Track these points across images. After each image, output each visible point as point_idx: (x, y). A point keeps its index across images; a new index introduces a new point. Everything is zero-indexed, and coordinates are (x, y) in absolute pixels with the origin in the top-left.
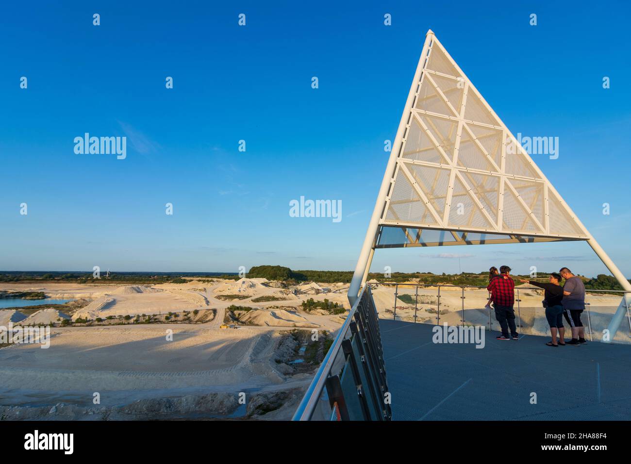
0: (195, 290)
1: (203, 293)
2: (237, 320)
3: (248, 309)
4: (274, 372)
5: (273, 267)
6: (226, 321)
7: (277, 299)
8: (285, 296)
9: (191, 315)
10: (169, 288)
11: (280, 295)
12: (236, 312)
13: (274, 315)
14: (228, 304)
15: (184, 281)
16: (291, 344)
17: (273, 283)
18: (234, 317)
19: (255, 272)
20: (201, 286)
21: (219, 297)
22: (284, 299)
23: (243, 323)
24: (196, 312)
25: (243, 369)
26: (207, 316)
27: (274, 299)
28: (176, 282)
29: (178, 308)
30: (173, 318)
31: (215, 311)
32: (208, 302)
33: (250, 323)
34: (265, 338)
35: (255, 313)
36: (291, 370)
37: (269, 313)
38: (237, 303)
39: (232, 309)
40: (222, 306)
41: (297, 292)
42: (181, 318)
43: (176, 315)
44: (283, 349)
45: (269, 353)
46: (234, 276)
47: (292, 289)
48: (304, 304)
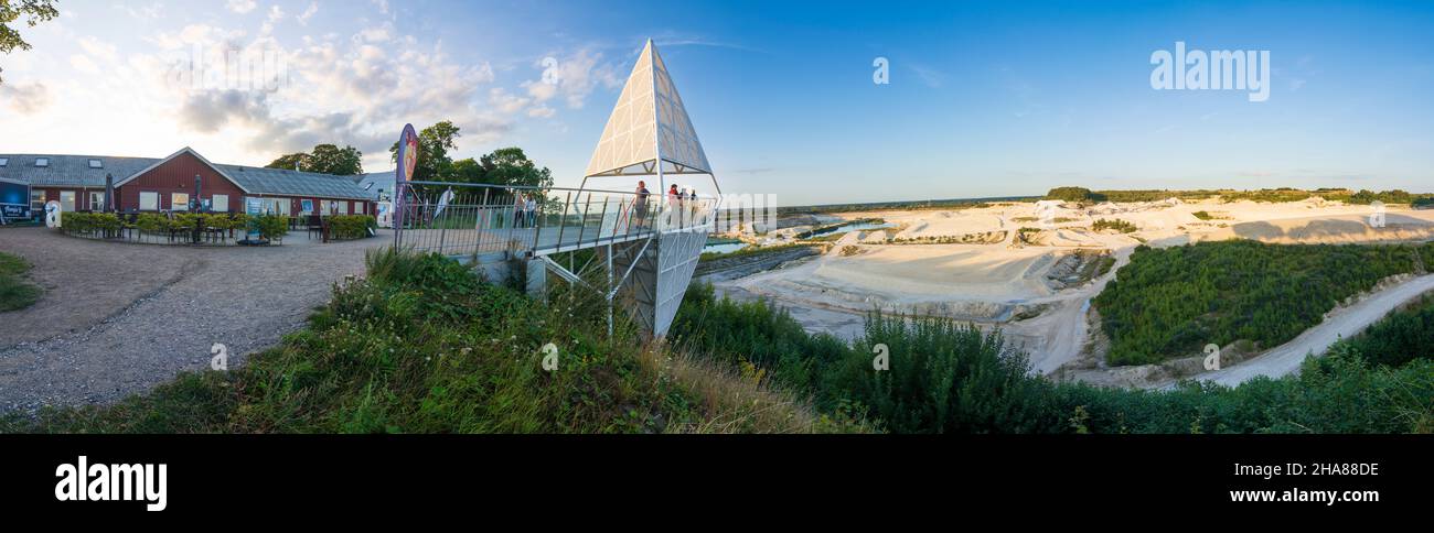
0: (994, 213)
1: (1001, 217)
2: (1026, 241)
3: (1037, 230)
4: (1043, 287)
5: (1071, 189)
6: (1015, 241)
7: (1069, 220)
8: (1079, 217)
9: (985, 237)
10: (973, 211)
11: (1074, 216)
12: (1026, 234)
13: (1061, 236)
14: (1021, 225)
15: (987, 206)
16: (1071, 262)
17: (1071, 204)
18: (1023, 238)
19: (1055, 194)
20: (1001, 209)
21: (1013, 220)
22: (1077, 220)
23: (1031, 243)
24: (989, 234)
25: (1015, 284)
26: (998, 237)
27: (1066, 220)
28: (980, 207)
29: (974, 231)
30: (969, 240)
31: (1006, 233)
32: (1002, 225)
33: (1038, 244)
34: (1047, 258)
35: (1042, 234)
36: (1062, 285)
37: (1056, 233)
38: (1028, 225)
39: (1022, 231)
40: (1013, 229)
41: (1090, 213)
42: (976, 239)
43: (972, 237)
44: (1061, 267)
45: (1045, 270)
46: (1034, 199)
47: (1087, 210)
48: (1095, 225)
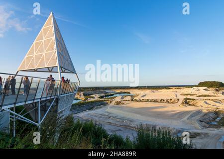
0: (173, 92)
1: (176, 93)
2: (188, 103)
3: (193, 100)
4: (197, 125)
5: (211, 82)
6: (183, 103)
7: (210, 96)
8: (215, 95)
9: (169, 100)
10: (164, 91)
12: (188, 101)
13: (206, 103)
14: (185, 97)
15: (170, 89)
16: (212, 115)
17: (211, 89)
18: (186, 102)
19: (201, 84)
20: (176, 90)
21: (182, 95)
23: (190, 105)
24: (171, 100)
25: (183, 121)
26: (175, 101)
27: (208, 96)
28: (167, 89)
29: (164, 98)
30: (162, 101)
31: (178, 100)
32: (176, 96)
33: (193, 105)
34: (199, 112)
35: (196, 101)
36: (208, 126)
37: (203, 101)
38: (189, 97)
39: (186, 99)
40: (182, 98)
41: (223, 93)
42: (165, 101)
44: (206, 117)
45: (198, 117)
46: (191, 86)
